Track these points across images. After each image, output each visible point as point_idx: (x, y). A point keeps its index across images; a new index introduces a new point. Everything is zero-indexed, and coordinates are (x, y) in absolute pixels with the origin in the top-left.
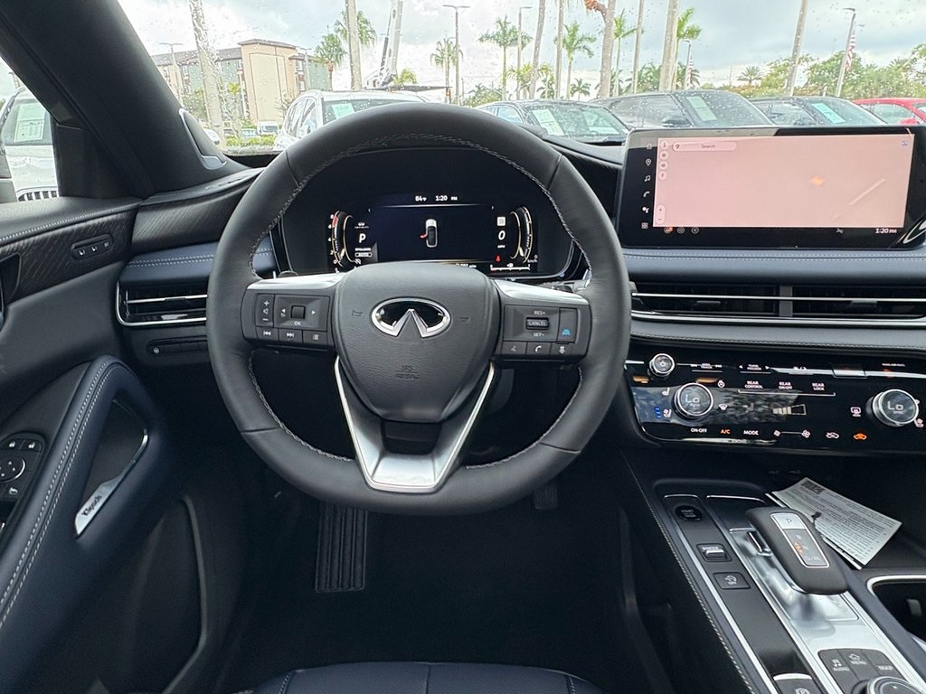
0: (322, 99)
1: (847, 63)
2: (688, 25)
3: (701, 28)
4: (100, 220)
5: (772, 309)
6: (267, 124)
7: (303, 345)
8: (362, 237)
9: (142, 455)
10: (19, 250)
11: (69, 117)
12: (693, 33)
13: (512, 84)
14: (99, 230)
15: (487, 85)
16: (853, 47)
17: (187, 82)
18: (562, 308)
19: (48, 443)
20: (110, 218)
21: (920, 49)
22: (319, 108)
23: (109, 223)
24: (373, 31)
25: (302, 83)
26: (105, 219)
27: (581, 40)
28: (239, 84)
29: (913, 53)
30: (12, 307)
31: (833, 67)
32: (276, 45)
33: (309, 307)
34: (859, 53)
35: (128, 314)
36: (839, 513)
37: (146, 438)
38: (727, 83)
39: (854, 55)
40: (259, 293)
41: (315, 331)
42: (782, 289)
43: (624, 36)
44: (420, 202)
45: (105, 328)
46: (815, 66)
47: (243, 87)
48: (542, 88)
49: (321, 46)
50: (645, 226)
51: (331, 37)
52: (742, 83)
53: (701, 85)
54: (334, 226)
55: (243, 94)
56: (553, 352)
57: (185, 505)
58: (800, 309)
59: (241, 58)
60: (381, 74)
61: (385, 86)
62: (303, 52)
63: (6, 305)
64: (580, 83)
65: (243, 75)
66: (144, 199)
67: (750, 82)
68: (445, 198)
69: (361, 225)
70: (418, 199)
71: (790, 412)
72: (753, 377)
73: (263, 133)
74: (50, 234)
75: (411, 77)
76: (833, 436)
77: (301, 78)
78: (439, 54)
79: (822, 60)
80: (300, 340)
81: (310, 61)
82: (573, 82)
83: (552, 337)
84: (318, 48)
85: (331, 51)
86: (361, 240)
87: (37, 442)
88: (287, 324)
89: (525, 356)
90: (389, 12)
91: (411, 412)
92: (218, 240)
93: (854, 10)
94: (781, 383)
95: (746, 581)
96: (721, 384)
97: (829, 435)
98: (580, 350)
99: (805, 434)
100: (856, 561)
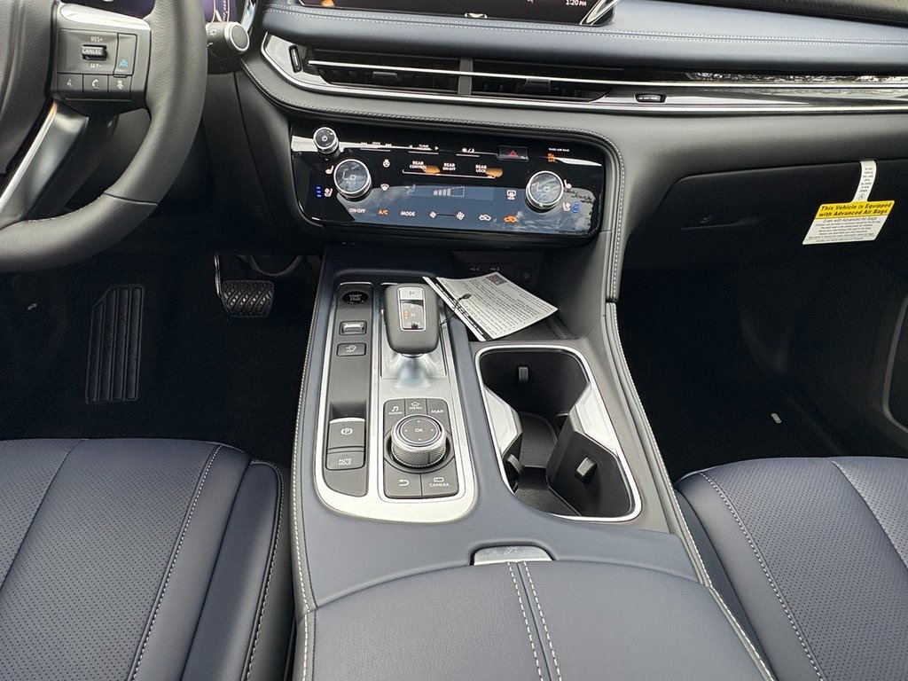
5: (448, 85)
18: (120, 35)
36: (504, 299)
42: (463, 63)
56: (112, 88)
58: (480, 86)
71: (449, 194)
72: (419, 157)
76: (486, 219)
83: (110, 69)
89: (84, 93)
94: (445, 164)
95: (367, 349)
96: (386, 163)
97: (483, 217)
98: (138, 86)
99: (460, 216)
100: (485, 335)
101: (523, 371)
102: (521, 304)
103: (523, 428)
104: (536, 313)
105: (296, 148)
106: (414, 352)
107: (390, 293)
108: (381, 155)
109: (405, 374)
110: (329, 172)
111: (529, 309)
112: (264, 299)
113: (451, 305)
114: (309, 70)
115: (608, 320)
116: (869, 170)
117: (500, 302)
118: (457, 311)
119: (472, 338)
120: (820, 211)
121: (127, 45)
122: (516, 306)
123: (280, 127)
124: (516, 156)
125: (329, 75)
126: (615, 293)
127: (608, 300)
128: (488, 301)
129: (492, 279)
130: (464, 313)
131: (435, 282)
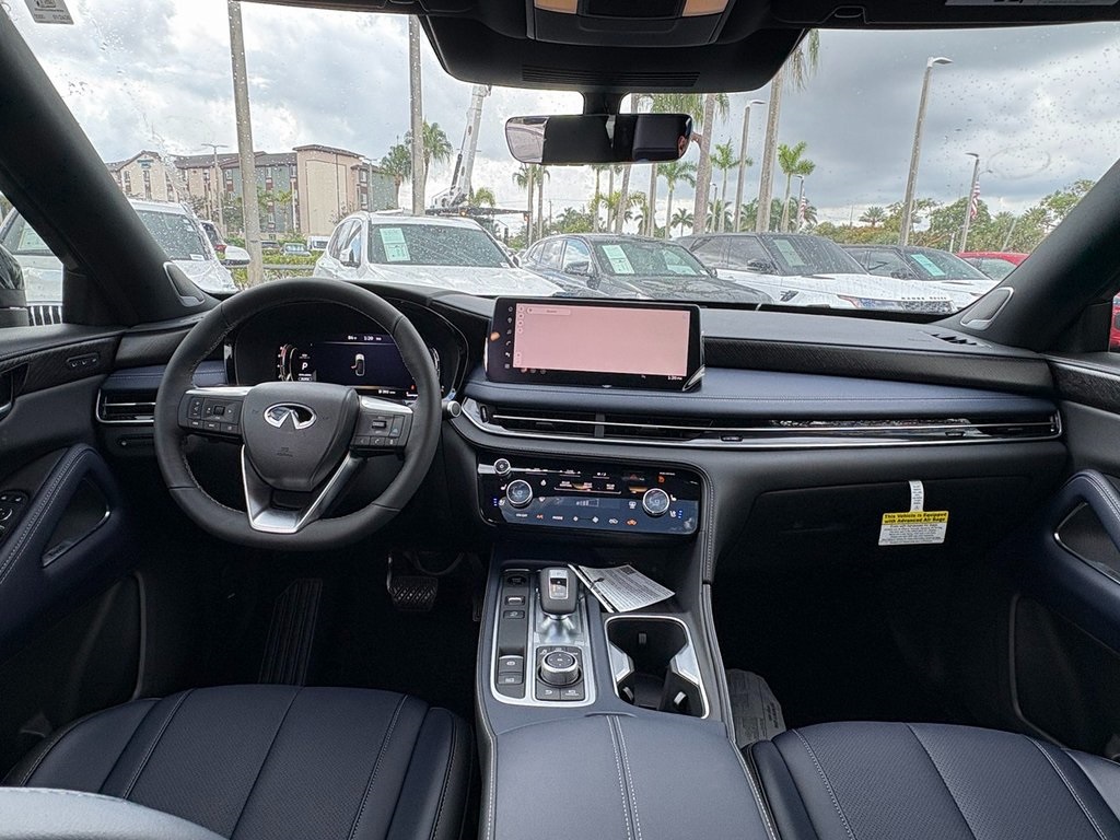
0: (370, 222)
1: (972, 210)
2: (801, 159)
3: (814, 163)
4: (92, 342)
5: (589, 431)
6: (319, 239)
7: (220, 433)
8: (305, 365)
9: (102, 525)
10: (29, 360)
11: (76, 266)
12: (807, 168)
13: (603, 212)
14: (89, 349)
15: (578, 209)
16: (978, 194)
17: (230, 188)
18: (395, 416)
19: (30, 499)
20: (99, 340)
21: (1049, 200)
22: (365, 229)
23: (98, 344)
24: (449, 145)
25: (365, 195)
26: (96, 341)
27: (684, 168)
28: (291, 193)
29: (1042, 204)
30: (17, 400)
31: (958, 211)
32: (338, 153)
33: (227, 408)
34: (986, 201)
35: (105, 413)
36: (632, 585)
37: (107, 514)
38: (847, 223)
39: (980, 202)
40: (193, 396)
41: (229, 424)
42: (597, 416)
43: (730, 167)
44: (351, 341)
45: (86, 424)
46: (938, 212)
47: (294, 196)
48: (641, 216)
49: (388, 157)
50: (507, 366)
51: (400, 149)
52: (864, 224)
53: (820, 223)
54: (283, 355)
55: (294, 203)
56: (387, 444)
57: (137, 581)
58: (609, 432)
59: (296, 165)
60: (452, 194)
61: (455, 207)
62: (368, 162)
63: (15, 397)
64: (683, 212)
65: (296, 184)
66: (130, 327)
67: (874, 223)
68: (371, 338)
69: (305, 356)
70: (350, 338)
71: (587, 504)
72: (566, 479)
73: (313, 249)
74: (52, 350)
75: (489, 197)
76: (614, 522)
77: (364, 190)
78: (522, 173)
79: (945, 206)
80: (218, 429)
81: (374, 171)
82: (674, 211)
83: (387, 434)
84: (385, 159)
85: (401, 164)
86: (304, 367)
87: (22, 498)
88: (209, 418)
89: (369, 447)
90: (464, 126)
91: (289, 482)
92: (167, 363)
93: (976, 156)
94: (585, 484)
95: (524, 614)
96: (544, 483)
97: (612, 521)
98: (402, 443)
99: (595, 520)
100: (614, 609)
101: (643, 638)
102: (646, 589)
103: (635, 668)
104: (656, 596)
105: (480, 471)
106: (559, 613)
107: (543, 577)
108: (540, 477)
109: (553, 631)
110: (503, 488)
111: (652, 593)
112: (428, 595)
113: (588, 586)
114: (493, 422)
115: (705, 597)
116: (917, 489)
117: (628, 587)
118: (592, 590)
119: (603, 610)
120: (884, 519)
121: (399, 421)
122: (642, 590)
123: (470, 458)
124: (635, 478)
125: (506, 424)
126: (709, 576)
127: (705, 582)
128: (619, 585)
129: (624, 570)
130: (598, 592)
131: (577, 569)
